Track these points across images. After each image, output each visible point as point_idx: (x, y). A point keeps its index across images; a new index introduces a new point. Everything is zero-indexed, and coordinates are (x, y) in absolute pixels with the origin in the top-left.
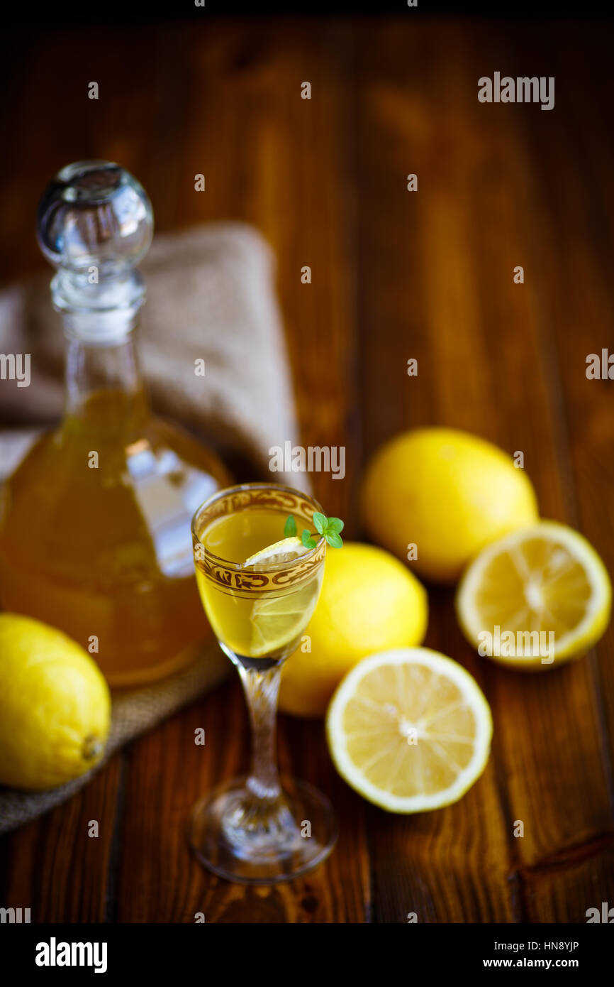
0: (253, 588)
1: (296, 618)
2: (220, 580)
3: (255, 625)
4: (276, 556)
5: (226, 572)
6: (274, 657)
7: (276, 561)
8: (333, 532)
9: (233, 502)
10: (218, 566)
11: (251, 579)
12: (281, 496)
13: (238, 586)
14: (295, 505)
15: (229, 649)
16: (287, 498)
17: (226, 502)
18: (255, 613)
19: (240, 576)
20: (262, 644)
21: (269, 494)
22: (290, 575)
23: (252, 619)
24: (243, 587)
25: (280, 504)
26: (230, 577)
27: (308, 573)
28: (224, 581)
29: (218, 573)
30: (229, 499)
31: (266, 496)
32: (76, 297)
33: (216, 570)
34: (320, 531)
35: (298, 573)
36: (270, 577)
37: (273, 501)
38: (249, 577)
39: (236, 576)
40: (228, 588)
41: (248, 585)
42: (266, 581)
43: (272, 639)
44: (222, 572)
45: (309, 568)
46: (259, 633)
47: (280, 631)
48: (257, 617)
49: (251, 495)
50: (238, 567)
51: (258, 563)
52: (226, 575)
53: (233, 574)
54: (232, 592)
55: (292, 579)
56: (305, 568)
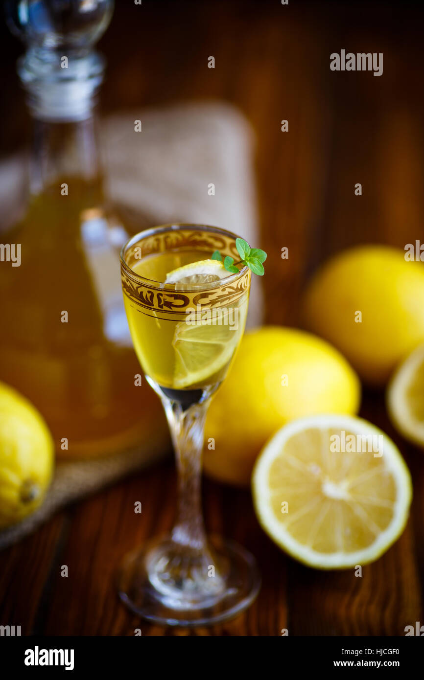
0: (174, 309)
1: (218, 349)
2: (143, 301)
3: (177, 350)
4: (197, 276)
5: (149, 292)
6: (198, 388)
7: (198, 281)
8: (255, 259)
9: (166, 242)
10: (141, 285)
11: (173, 298)
12: (212, 237)
13: (160, 306)
14: (224, 247)
15: (154, 383)
16: (217, 239)
17: (158, 240)
18: (177, 338)
19: (162, 295)
20: (185, 374)
21: (200, 235)
22: (212, 297)
23: (174, 344)
24: (165, 308)
25: (210, 245)
26: (152, 297)
27: (229, 298)
28: (145, 302)
29: (142, 293)
30: (162, 237)
31: (197, 238)
33: (140, 290)
34: (243, 257)
35: (219, 297)
36: (191, 297)
37: (205, 243)
38: (171, 296)
39: (158, 295)
40: (151, 309)
41: (169, 305)
42: (186, 301)
43: (195, 369)
44: (145, 290)
45: (230, 293)
46: (182, 362)
47: (203, 362)
48: (179, 342)
49: (183, 236)
50: (162, 286)
51: (179, 282)
52: (149, 295)
53: (156, 293)
54: (154, 313)
55: (213, 303)
56: (226, 293)
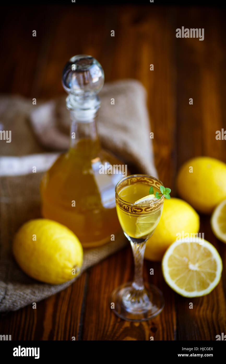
0: (137, 213)
1: (152, 224)
2: (125, 209)
3: (137, 226)
4: (146, 201)
5: (127, 207)
6: (144, 238)
7: (146, 203)
8: (167, 193)
9: (131, 181)
10: (125, 204)
11: (137, 209)
12: (148, 179)
13: (131, 212)
14: (153, 183)
15: (127, 235)
16: (150, 180)
17: (128, 181)
18: (137, 222)
19: (132, 208)
20: (139, 233)
21: (144, 178)
22: (151, 208)
23: (136, 224)
24: (134, 212)
25: (148, 182)
26: (129, 208)
27: (157, 208)
28: (126, 210)
29: (124, 206)
30: (129, 180)
31: (143, 179)
32: (75, 104)
33: (124, 205)
34: (162, 193)
35: (154, 208)
36: (143, 209)
37: (145, 181)
38: (136, 208)
39: (131, 208)
40: (128, 212)
41: (135, 211)
42: (142, 210)
43: (143, 232)
44: (126, 206)
45: (158, 206)
46: (138, 229)
47: (146, 229)
48: (138, 223)
49: (137, 179)
50: (132, 205)
51: (139, 204)
52: (127, 208)
53: (130, 207)
54: (129, 214)
55: (151, 210)
56: (156, 206)
